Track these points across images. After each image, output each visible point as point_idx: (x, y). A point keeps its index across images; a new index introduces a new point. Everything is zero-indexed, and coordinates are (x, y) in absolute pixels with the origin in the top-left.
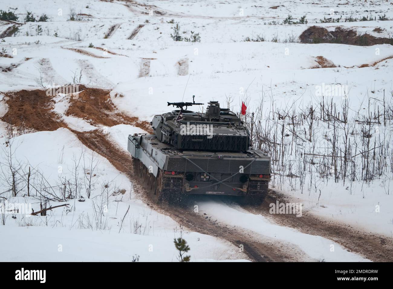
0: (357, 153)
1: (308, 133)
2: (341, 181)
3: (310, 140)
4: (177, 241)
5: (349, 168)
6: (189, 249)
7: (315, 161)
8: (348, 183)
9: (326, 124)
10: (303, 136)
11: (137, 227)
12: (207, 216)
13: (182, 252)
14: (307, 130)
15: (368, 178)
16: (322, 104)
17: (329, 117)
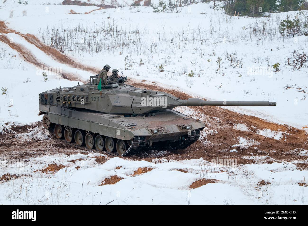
0: (92, 43)
1: (75, 36)
2: (88, 52)
3: (76, 39)
4: (43, 73)
5: (90, 48)
6: (47, 76)
7: (78, 45)
8: (91, 53)
9: (81, 33)
10: (73, 37)
11: (24, 68)
12: (45, 64)
13: (45, 77)
14: (75, 35)
15: (97, 51)
16: (79, 26)
17: (81, 31)
